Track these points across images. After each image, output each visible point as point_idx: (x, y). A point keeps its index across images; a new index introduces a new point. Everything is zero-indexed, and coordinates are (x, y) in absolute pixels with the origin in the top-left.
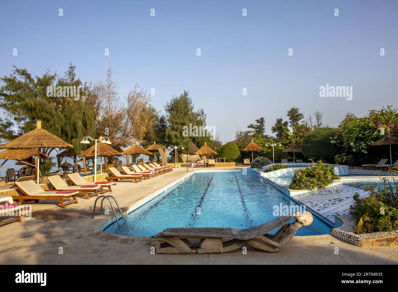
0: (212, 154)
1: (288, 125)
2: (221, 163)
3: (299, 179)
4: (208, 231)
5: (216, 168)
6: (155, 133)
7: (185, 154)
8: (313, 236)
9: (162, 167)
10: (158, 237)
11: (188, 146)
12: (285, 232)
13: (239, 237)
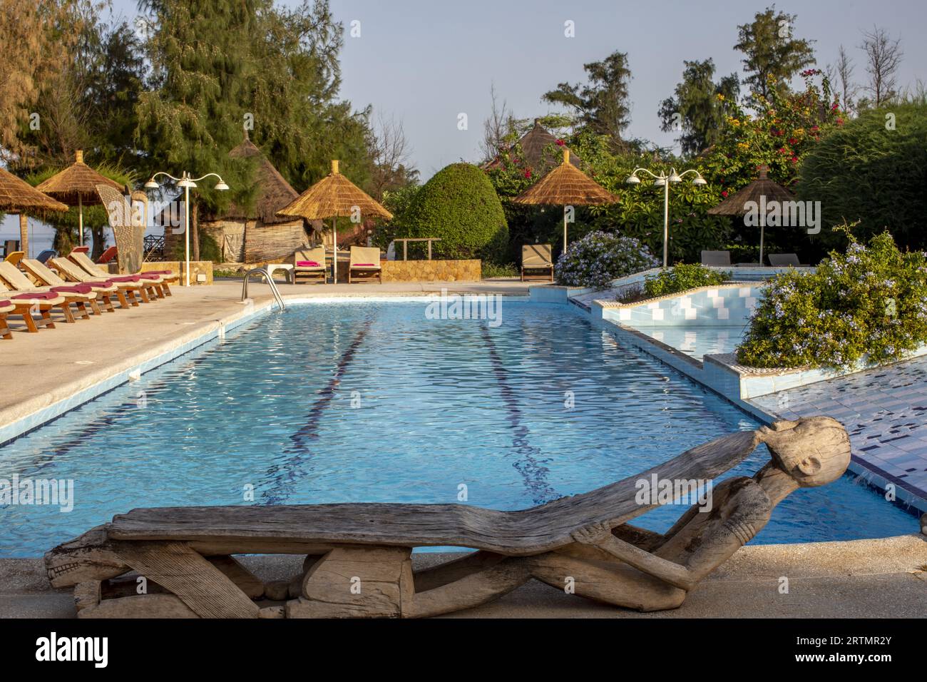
0: (367, 229)
1: (741, 96)
2: (410, 265)
3: (784, 318)
4: (344, 519)
5: (385, 286)
6: (83, 111)
7: (232, 219)
8: (845, 543)
9: (114, 276)
10: (89, 547)
11: (250, 184)
12: (719, 517)
13: (496, 541)
